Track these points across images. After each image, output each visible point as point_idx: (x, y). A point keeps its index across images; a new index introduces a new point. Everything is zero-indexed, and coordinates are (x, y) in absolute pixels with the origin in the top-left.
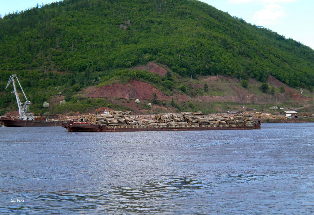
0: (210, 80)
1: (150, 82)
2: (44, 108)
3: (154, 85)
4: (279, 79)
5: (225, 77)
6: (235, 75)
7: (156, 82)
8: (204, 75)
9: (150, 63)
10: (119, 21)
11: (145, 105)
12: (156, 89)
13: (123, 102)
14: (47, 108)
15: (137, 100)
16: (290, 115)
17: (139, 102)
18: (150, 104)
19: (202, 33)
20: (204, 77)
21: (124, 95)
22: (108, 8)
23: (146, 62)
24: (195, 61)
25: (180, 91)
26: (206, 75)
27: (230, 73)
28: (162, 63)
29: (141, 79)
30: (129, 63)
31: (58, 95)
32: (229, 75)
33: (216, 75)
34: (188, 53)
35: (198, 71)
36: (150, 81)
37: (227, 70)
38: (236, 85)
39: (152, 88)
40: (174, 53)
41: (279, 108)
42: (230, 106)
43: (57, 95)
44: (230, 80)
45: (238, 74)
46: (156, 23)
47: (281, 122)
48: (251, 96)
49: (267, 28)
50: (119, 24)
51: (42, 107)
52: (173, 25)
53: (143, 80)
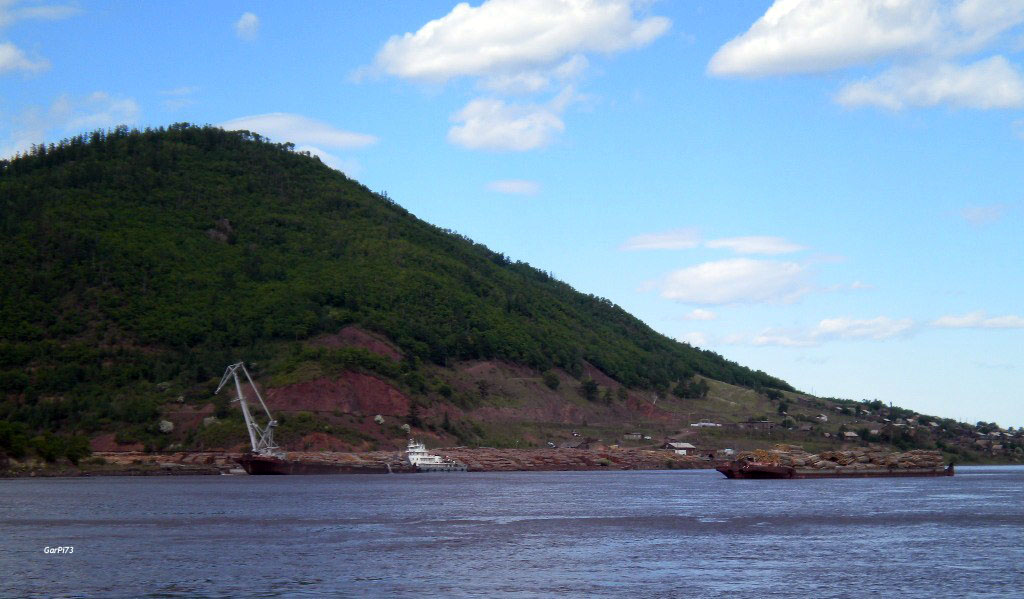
0: (480, 369)
1: (382, 377)
2: (161, 432)
3: (391, 381)
4: (602, 370)
5: (507, 363)
6: (526, 359)
7: (394, 377)
8: (464, 360)
9: (348, 330)
10: (202, 220)
11: (396, 428)
12: (397, 392)
13: (352, 421)
14: (170, 432)
15: (379, 417)
16: (684, 452)
17: (382, 421)
18: (407, 426)
19: (415, 256)
20: (465, 363)
21: (340, 404)
22: (159, 184)
23: (336, 327)
24: (438, 325)
25: (441, 397)
26: (468, 359)
27: (514, 354)
28: (375, 330)
29: (361, 368)
30: (302, 329)
31: (177, 402)
32: (514, 359)
33: (489, 358)
34: (416, 307)
35: (451, 350)
36: (380, 373)
37: (509, 348)
38: (535, 383)
39: (387, 390)
40: (387, 306)
41: (643, 436)
42: (550, 431)
43: (172, 403)
44: (517, 370)
45: (532, 356)
46: (292, 228)
47: (692, 468)
48: (568, 407)
49: (463, 235)
50: (206, 228)
51: (158, 432)
52: (335, 233)
53: (366, 372)
